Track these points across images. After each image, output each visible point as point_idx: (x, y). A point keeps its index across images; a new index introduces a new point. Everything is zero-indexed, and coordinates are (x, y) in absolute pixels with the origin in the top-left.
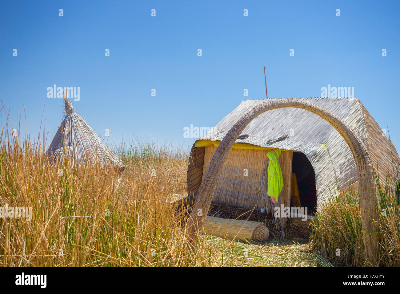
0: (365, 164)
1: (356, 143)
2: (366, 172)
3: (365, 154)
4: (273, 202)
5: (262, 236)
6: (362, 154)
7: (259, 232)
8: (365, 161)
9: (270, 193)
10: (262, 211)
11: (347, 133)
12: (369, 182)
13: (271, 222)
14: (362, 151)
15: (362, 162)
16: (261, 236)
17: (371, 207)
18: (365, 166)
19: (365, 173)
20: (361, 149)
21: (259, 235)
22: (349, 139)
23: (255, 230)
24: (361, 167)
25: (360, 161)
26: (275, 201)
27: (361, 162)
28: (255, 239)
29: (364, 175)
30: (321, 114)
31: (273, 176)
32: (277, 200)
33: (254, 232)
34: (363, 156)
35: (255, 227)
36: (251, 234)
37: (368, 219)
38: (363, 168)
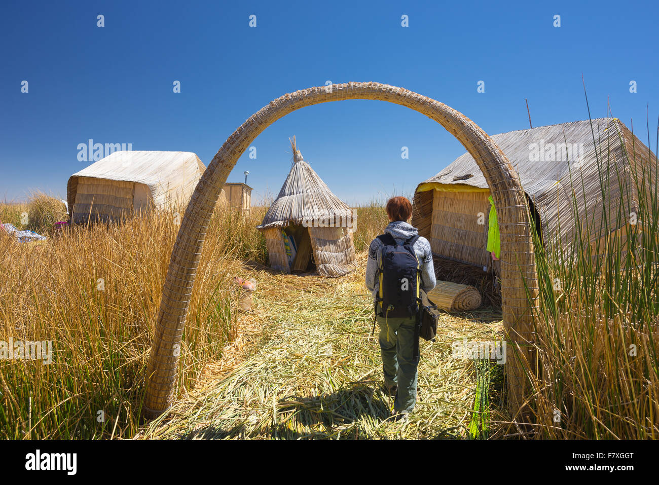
0: (509, 205)
1: (490, 163)
2: (511, 221)
3: (509, 184)
4: (494, 259)
5: (468, 305)
6: (503, 184)
7: (462, 300)
8: (508, 198)
9: (489, 248)
10: (485, 269)
11: (473, 143)
12: (516, 241)
13: (490, 284)
14: (502, 178)
15: (503, 201)
16: (466, 304)
17: (518, 293)
18: (509, 209)
19: (509, 224)
20: (501, 175)
21: (462, 303)
22: (478, 154)
23: (458, 296)
24: (502, 211)
25: (500, 199)
26: (496, 258)
27: (501, 201)
28: (457, 307)
29: (507, 227)
30: (422, 108)
31: (493, 225)
32: (498, 256)
33: (456, 299)
34: (504, 187)
35: (457, 292)
36: (451, 302)
37: (512, 318)
38: (505, 213)
